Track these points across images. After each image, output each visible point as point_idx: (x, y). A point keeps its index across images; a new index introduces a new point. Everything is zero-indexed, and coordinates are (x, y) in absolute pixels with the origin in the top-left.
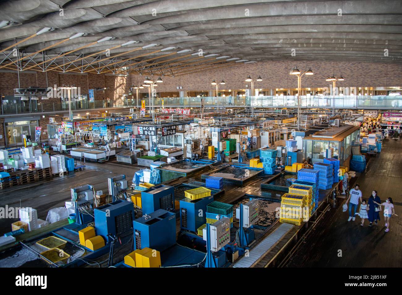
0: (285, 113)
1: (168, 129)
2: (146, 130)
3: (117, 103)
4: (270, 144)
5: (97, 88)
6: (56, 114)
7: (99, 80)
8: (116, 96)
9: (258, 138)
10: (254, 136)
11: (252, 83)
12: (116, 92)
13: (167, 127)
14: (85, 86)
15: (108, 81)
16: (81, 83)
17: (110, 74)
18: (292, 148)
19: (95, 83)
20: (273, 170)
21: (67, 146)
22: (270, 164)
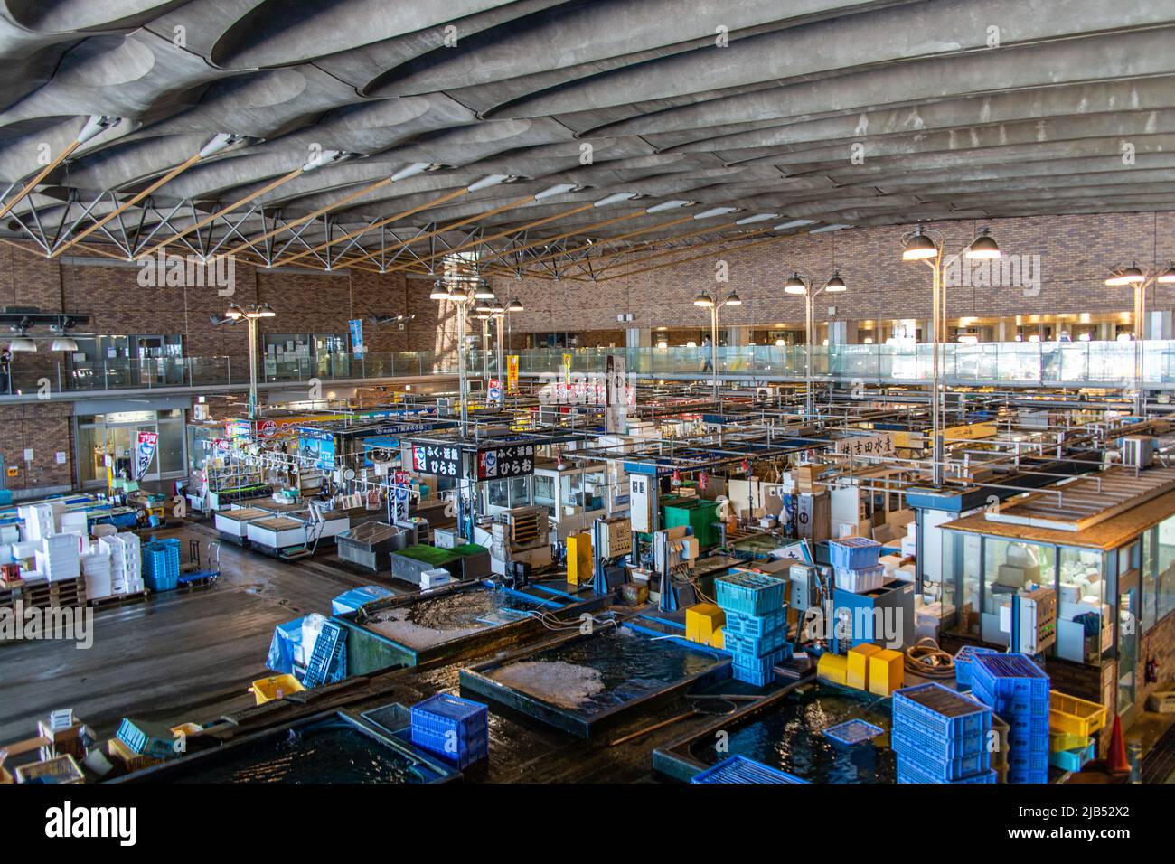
0: (956, 406)
1: (502, 455)
2: (434, 458)
3: (444, 362)
4: (867, 523)
5: (381, 315)
6: (230, 394)
7: (389, 293)
8: (442, 342)
9: (816, 499)
10: (806, 490)
11: (808, 299)
12: (443, 329)
13: (498, 449)
14: (340, 309)
15: (416, 296)
16: (329, 299)
17: (420, 275)
18: (853, 575)
19: (373, 300)
20: (767, 669)
21: (220, 497)
22: (753, 639)
